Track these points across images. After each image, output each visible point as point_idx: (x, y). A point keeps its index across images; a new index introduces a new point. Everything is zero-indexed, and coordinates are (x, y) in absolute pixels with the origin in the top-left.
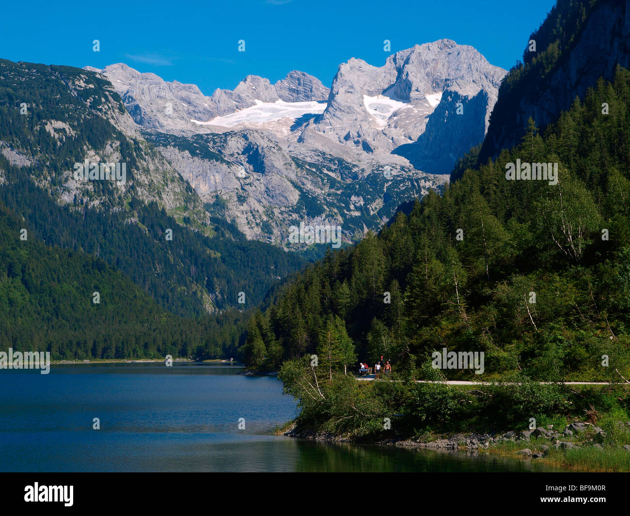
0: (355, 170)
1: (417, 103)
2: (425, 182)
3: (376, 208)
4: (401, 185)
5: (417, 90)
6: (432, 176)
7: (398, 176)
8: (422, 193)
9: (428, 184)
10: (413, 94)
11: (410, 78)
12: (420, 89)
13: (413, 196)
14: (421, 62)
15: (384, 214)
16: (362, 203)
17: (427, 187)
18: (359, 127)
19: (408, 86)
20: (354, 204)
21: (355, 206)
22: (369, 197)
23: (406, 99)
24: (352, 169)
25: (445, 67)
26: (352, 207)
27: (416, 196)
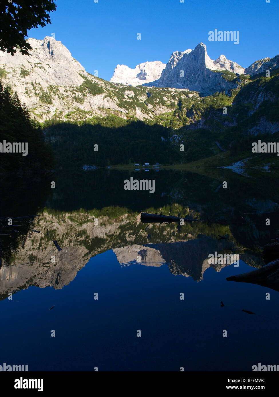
3: (143, 100)
15: (149, 103)
16: (133, 94)
20: (127, 96)
21: (128, 97)
26: (126, 97)
27: (168, 95)
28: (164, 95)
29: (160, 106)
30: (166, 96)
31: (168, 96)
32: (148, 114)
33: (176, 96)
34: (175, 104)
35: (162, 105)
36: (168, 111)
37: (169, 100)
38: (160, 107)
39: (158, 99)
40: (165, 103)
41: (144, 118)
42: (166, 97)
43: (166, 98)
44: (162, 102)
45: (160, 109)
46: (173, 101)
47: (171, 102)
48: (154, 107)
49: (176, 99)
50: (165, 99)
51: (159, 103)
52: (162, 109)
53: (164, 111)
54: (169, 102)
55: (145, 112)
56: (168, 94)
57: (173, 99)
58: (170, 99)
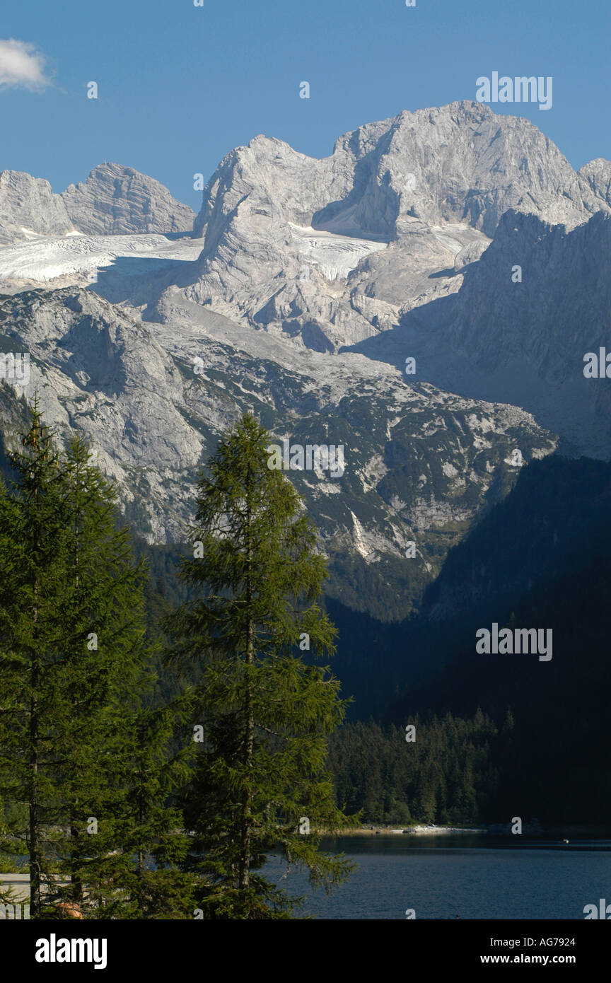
0: (308, 388)
1: (413, 243)
2: (479, 418)
3: (373, 477)
4: (426, 425)
5: (411, 213)
6: (489, 407)
7: (413, 404)
8: (476, 444)
9: (487, 425)
10: (403, 222)
11: (396, 185)
12: (418, 210)
13: (456, 451)
14: (414, 150)
17: (485, 431)
18: (295, 290)
19: (392, 201)
21: (326, 472)
22: (356, 450)
23: (386, 232)
24: (300, 386)
25: (469, 164)
26: (319, 474)
27: (462, 451)
28: (449, 456)
29: (428, 500)
30: (453, 456)
31: (460, 456)
32: (389, 535)
33: (489, 459)
34: (479, 491)
35: (436, 499)
36: (457, 518)
37: (460, 475)
38: (429, 506)
39: (423, 477)
40: (448, 490)
41: (378, 552)
42: (455, 465)
43: (451, 466)
44: (439, 486)
45: (429, 513)
46: (473, 477)
47: (468, 481)
48: (410, 503)
49: (485, 470)
50: (449, 470)
51: (426, 494)
52: (434, 512)
53: (444, 519)
54: (463, 482)
55: (382, 530)
56: (464, 447)
57: (476, 470)
58: (465, 471)
